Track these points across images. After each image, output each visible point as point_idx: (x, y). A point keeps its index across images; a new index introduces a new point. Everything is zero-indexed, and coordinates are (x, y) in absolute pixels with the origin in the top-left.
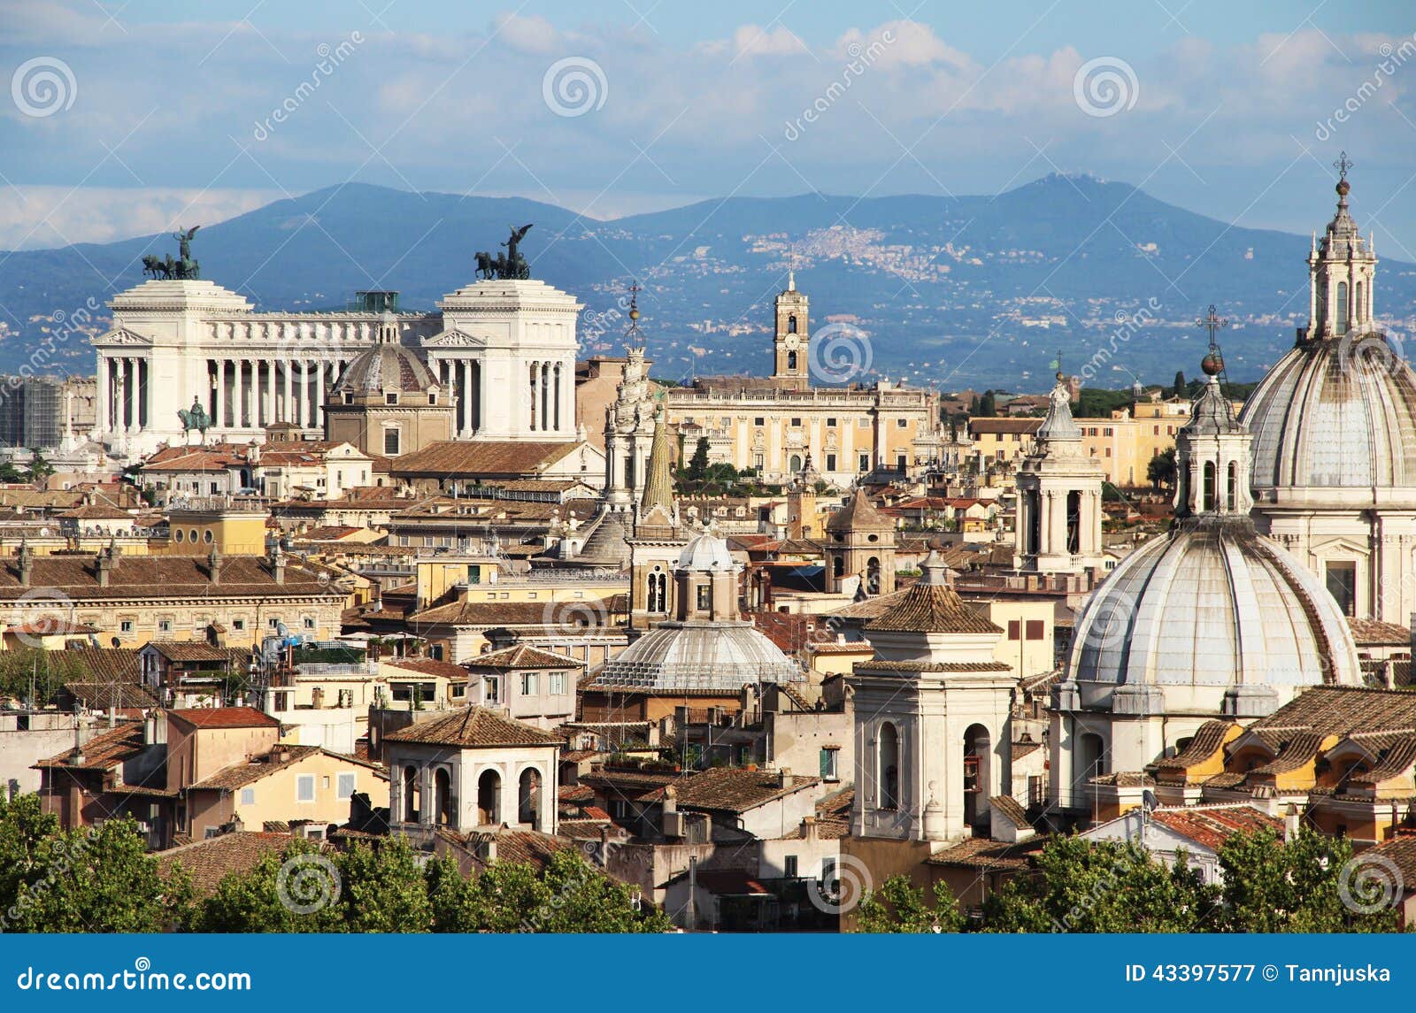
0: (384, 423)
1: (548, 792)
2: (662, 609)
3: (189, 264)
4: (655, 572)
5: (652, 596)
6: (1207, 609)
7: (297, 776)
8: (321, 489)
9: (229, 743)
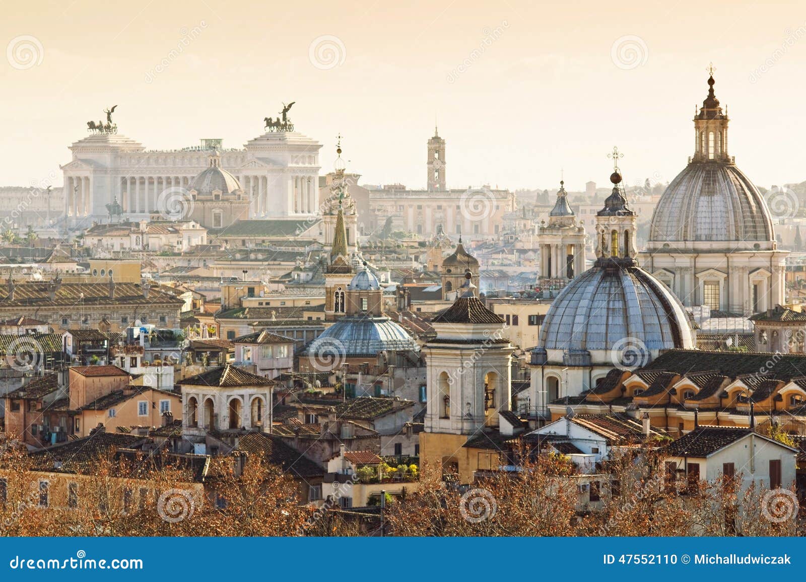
0: (214, 210)
1: (267, 410)
2: (342, 310)
3: (112, 125)
4: (338, 291)
5: (337, 304)
6: (613, 309)
7: (139, 402)
8: (180, 246)
9: (102, 385)
